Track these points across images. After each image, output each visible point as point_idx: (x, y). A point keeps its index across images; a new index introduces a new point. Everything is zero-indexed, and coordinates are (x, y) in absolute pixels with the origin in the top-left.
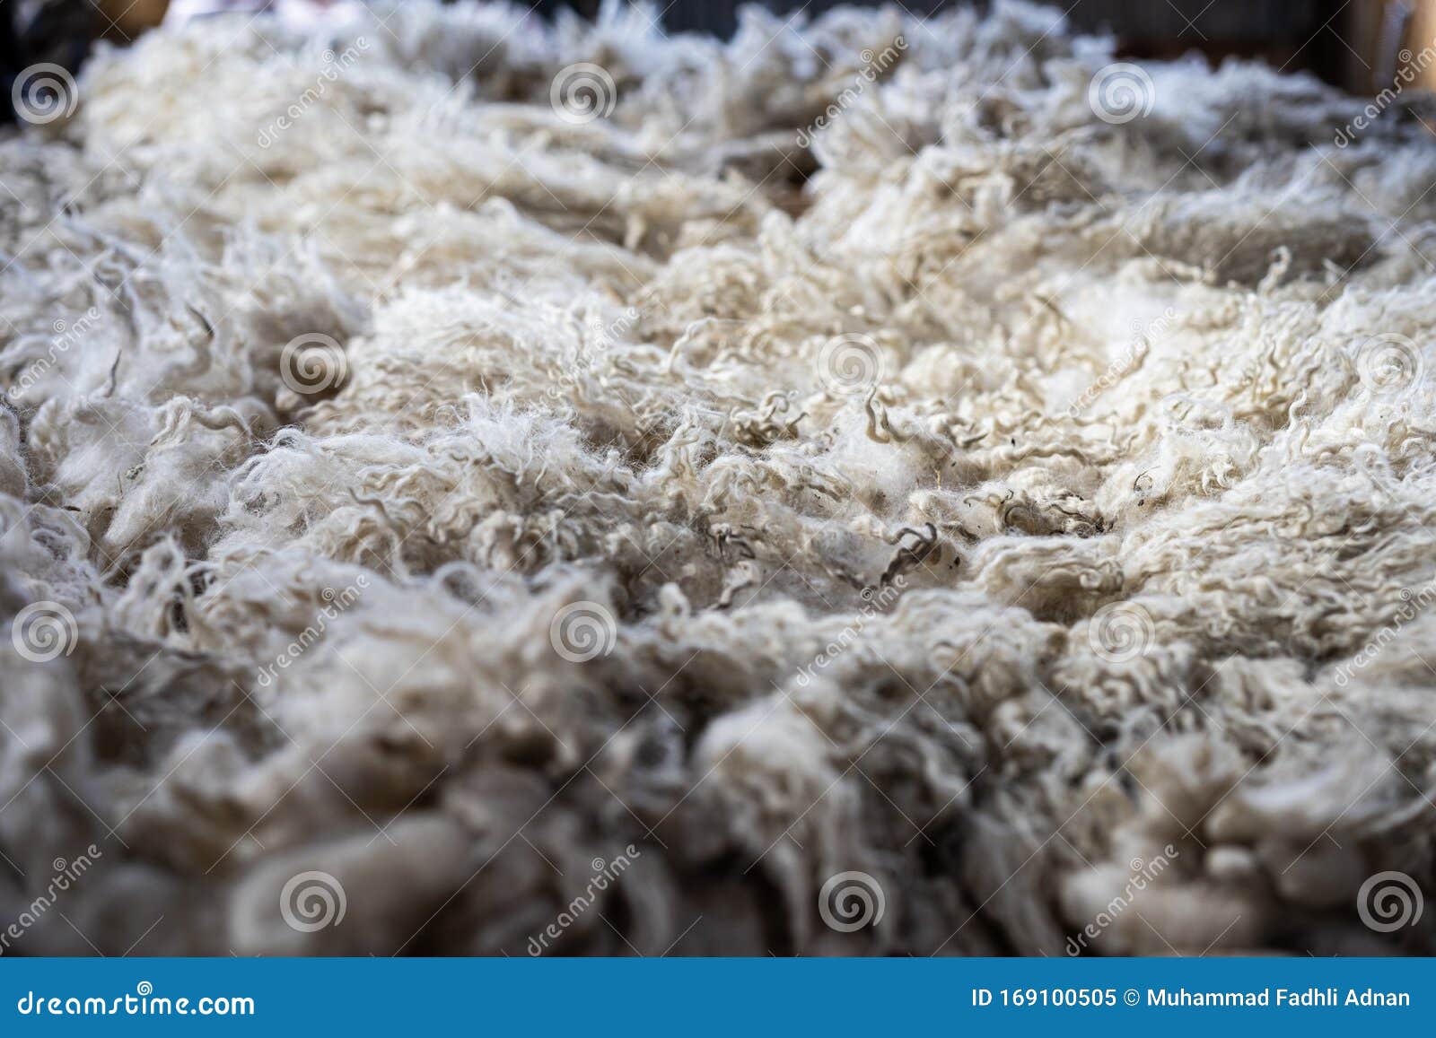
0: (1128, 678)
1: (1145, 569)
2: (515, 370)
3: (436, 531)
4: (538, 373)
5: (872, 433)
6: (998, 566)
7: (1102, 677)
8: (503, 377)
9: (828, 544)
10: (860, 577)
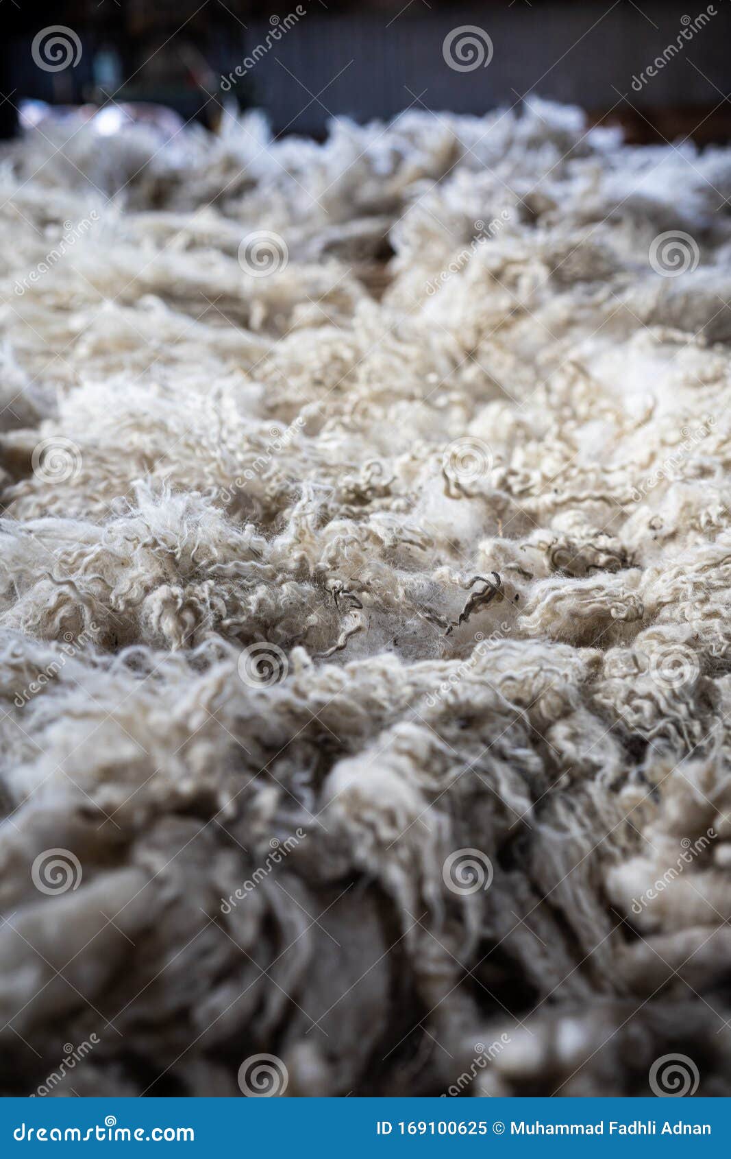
0: (649, 697)
1: (660, 600)
2: (170, 451)
3: (117, 601)
4: (188, 452)
5: (447, 493)
6: (548, 604)
7: (631, 695)
9: (417, 593)
10: (443, 618)
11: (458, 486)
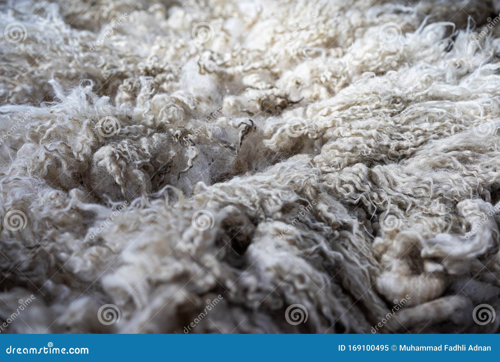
0: (351, 183)
1: (325, 126)
3: (78, 156)
4: (54, 54)
5: (200, 73)
6: (280, 134)
7: (342, 182)
8: (41, 58)
9: (218, 134)
10: (232, 145)
11: (205, 68)
